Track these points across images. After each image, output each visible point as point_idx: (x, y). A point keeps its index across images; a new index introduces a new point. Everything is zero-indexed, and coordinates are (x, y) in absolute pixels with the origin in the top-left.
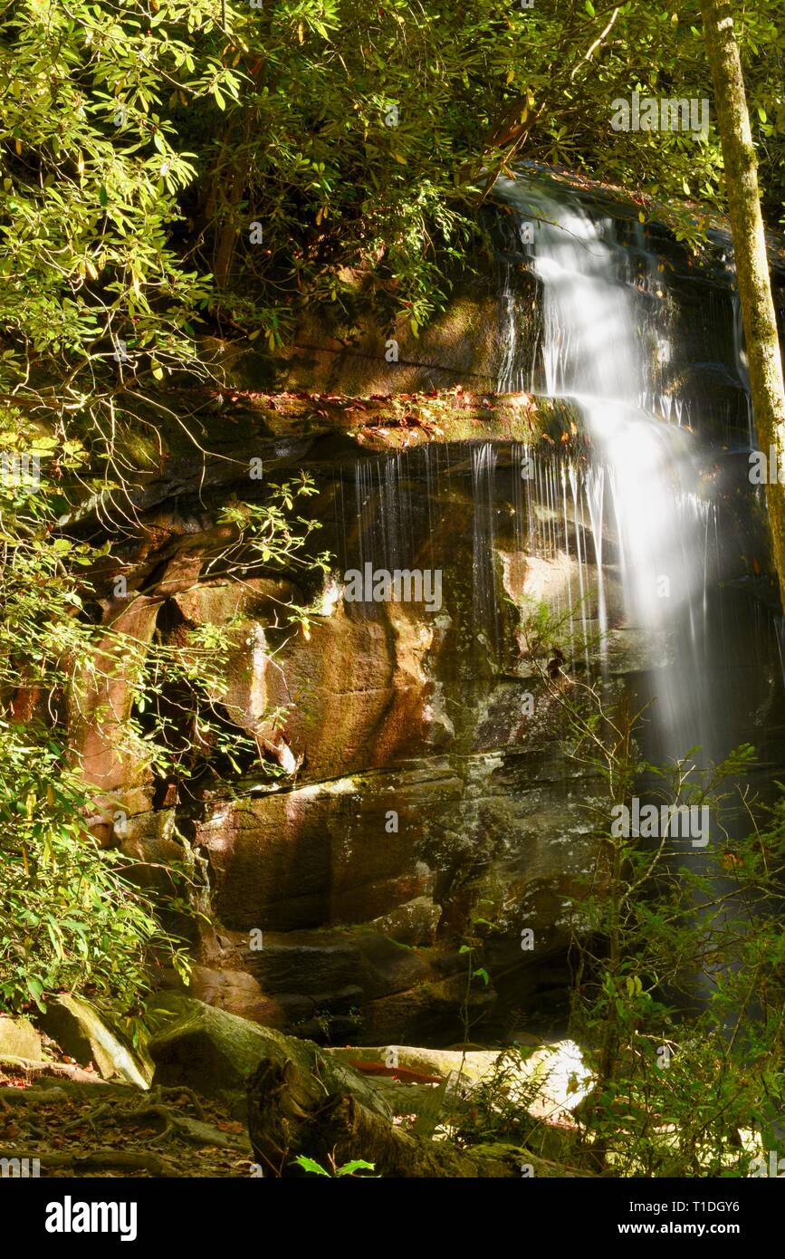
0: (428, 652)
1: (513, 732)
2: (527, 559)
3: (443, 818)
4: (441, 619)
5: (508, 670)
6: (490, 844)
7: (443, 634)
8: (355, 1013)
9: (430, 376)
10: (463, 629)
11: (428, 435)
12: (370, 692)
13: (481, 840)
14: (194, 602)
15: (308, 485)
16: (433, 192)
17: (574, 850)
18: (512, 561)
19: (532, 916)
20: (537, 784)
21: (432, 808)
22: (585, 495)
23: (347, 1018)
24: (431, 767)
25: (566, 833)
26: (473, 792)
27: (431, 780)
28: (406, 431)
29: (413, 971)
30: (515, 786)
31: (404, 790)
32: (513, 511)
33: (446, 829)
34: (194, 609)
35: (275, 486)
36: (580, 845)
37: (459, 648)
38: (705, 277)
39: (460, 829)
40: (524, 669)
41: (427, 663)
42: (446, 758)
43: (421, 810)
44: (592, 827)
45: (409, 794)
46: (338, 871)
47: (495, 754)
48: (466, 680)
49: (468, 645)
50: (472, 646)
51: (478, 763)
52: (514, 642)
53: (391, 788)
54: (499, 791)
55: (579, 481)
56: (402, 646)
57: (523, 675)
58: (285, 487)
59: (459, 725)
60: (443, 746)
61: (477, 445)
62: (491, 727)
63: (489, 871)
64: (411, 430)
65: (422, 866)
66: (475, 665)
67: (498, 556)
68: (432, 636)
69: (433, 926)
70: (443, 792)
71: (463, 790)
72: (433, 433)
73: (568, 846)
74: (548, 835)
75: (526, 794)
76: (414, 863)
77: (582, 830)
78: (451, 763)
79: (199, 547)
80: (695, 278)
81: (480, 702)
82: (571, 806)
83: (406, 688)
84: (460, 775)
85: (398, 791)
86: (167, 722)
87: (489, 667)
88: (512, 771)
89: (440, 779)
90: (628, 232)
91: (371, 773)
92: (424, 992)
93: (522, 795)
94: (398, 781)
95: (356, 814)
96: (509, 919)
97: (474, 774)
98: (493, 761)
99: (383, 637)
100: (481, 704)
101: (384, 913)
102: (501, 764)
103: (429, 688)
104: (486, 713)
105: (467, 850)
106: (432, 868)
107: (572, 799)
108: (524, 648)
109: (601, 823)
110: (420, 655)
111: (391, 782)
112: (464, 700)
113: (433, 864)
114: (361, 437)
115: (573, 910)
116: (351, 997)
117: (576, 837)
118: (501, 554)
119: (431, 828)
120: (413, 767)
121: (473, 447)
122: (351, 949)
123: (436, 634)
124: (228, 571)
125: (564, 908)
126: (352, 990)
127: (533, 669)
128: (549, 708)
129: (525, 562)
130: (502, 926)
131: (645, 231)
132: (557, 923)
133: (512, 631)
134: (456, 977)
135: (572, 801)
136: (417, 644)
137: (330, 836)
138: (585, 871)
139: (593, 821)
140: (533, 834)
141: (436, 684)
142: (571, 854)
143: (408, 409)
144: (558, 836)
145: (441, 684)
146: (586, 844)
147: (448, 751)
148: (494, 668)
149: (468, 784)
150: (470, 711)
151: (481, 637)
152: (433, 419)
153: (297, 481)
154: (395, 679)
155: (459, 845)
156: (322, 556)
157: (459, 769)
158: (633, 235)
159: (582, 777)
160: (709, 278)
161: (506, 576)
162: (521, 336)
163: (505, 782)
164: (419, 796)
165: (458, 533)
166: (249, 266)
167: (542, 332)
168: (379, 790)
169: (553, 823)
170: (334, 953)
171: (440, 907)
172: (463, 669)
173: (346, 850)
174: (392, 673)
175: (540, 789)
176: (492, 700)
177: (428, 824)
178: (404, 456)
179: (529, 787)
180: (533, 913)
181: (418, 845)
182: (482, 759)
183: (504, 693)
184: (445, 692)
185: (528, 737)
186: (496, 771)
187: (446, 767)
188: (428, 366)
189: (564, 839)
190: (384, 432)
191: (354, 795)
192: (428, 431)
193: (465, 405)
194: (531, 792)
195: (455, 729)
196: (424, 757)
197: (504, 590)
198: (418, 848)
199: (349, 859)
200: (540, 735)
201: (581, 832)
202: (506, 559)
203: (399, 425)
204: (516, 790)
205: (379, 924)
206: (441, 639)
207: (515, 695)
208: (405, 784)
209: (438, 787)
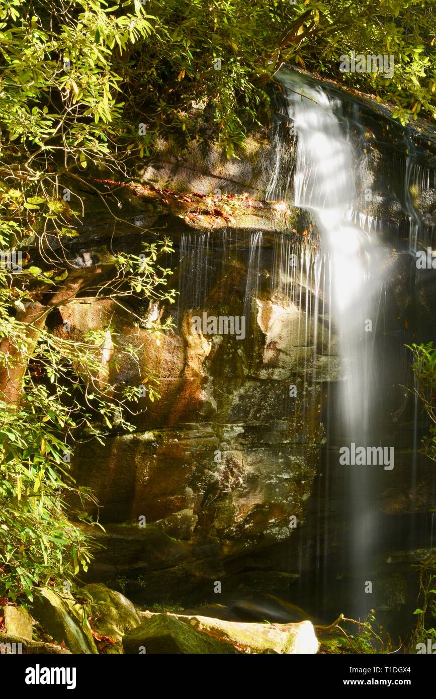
0: (207, 358)
1: (252, 412)
2: (272, 305)
3: (205, 461)
4: (216, 338)
5: (254, 373)
6: (232, 480)
7: (217, 347)
8: (142, 579)
9: (226, 186)
10: (229, 345)
11: (227, 223)
12: (170, 379)
13: (226, 478)
14: (70, 312)
15: (168, 246)
16: (242, 71)
17: (279, 488)
18: (264, 306)
19: (250, 526)
20: (262, 445)
21: (199, 455)
22: (313, 269)
23: (136, 582)
24: (201, 429)
25: (276, 477)
26: (225, 447)
27: (200, 437)
28: (214, 218)
29: (178, 556)
30: (249, 446)
31: (184, 442)
32: (268, 275)
33: (206, 468)
34: (69, 317)
35: (147, 244)
36: (283, 485)
37: (225, 357)
38: (391, 143)
39: (214, 469)
40: (263, 374)
41: (205, 364)
42: (210, 424)
43: (192, 455)
44: (292, 474)
45: (186, 445)
46: (138, 488)
47: (240, 425)
48: (227, 377)
49: (231, 356)
50: (234, 356)
51: (229, 429)
52: (260, 356)
53: (176, 440)
54: (239, 448)
55: (311, 261)
56: (192, 352)
57: (262, 377)
58: (153, 246)
59: (220, 405)
60: (209, 416)
61: (254, 231)
62: (239, 408)
63: (228, 497)
64: (217, 218)
65: (189, 490)
66: (234, 369)
67: (255, 302)
68: (210, 348)
69: (192, 528)
70: (207, 446)
71: (219, 445)
72: (230, 221)
73: (276, 485)
74: (266, 477)
75: (254, 451)
76: (184, 488)
77: (286, 476)
78: (213, 428)
79: (80, 277)
80: (386, 143)
81: (234, 392)
82: (281, 460)
83: (192, 379)
84: (218, 436)
85: (180, 442)
86: (64, 390)
87: (243, 370)
88: (248, 436)
89: (205, 437)
90: (349, 110)
91: (165, 429)
92: (184, 569)
93: (252, 451)
94: (180, 436)
95: (154, 454)
96: (237, 527)
97: (226, 436)
98: (239, 429)
99: (182, 345)
100: (235, 393)
101: (163, 517)
102: (243, 431)
103: (205, 380)
104: (237, 399)
105: (217, 482)
106: (195, 492)
107: (281, 456)
108: (265, 361)
109: (297, 473)
110: (203, 359)
111: (176, 436)
112: (225, 389)
113: (196, 489)
114: (187, 219)
115: (275, 525)
116: (141, 569)
117: (281, 480)
118: (258, 301)
119: (197, 467)
120: (190, 428)
121: (251, 232)
122: (143, 539)
123: (213, 347)
124: (111, 296)
125: (270, 523)
126: (141, 564)
127: (268, 374)
128: (275, 399)
129: (271, 308)
130: (232, 531)
131: (359, 111)
132: (265, 532)
133: (259, 349)
134: (203, 561)
135: (281, 458)
136: (201, 352)
137: (136, 467)
138: (285, 502)
139: (292, 471)
140: (257, 476)
141: (209, 377)
142: (277, 490)
143: (215, 205)
144: (271, 478)
145: (212, 378)
146: (287, 485)
147: (212, 420)
148: (246, 371)
149: (222, 442)
150: (228, 397)
151: (240, 351)
152: (231, 212)
153: (161, 243)
154: (186, 372)
155: (212, 479)
156: (170, 292)
157: (218, 432)
158: (352, 112)
159: (289, 443)
160: (394, 145)
161: (259, 315)
162: (283, 167)
163: (243, 442)
164: (193, 446)
165: (234, 286)
166: (131, 103)
167: (295, 166)
168: (168, 440)
169: (269, 470)
170: (132, 540)
171: (197, 517)
172: (227, 370)
173: (145, 476)
174: (184, 368)
175: (263, 449)
176: (242, 391)
177: (195, 465)
178: (211, 234)
179: (256, 447)
180: (251, 524)
181: (188, 477)
182: (232, 427)
183: (250, 387)
184: (214, 383)
185: (260, 416)
186: (239, 435)
187: (209, 430)
188: (226, 179)
189: (274, 481)
190: (201, 217)
191: (153, 442)
192: (227, 220)
193: (249, 206)
194: (258, 450)
195: (218, 407)
196: (197, 422)
197: (257, 323)
198: (187, 479)
199: (146, 482)
200: (267, 415)
201: (285, 477)
202: (259, 304)
203: (210, 214)
204: (248, 448)
205: (160, 523)
206: (215, 350)
207: (256, 389)
208: (184, 438)
209: (205, 442)
